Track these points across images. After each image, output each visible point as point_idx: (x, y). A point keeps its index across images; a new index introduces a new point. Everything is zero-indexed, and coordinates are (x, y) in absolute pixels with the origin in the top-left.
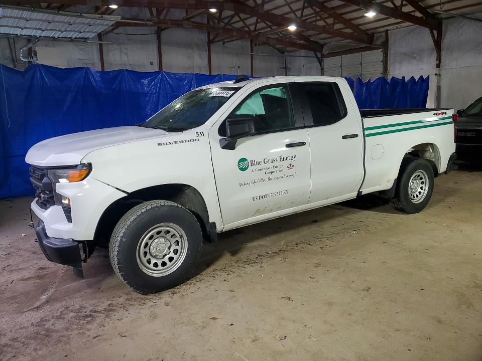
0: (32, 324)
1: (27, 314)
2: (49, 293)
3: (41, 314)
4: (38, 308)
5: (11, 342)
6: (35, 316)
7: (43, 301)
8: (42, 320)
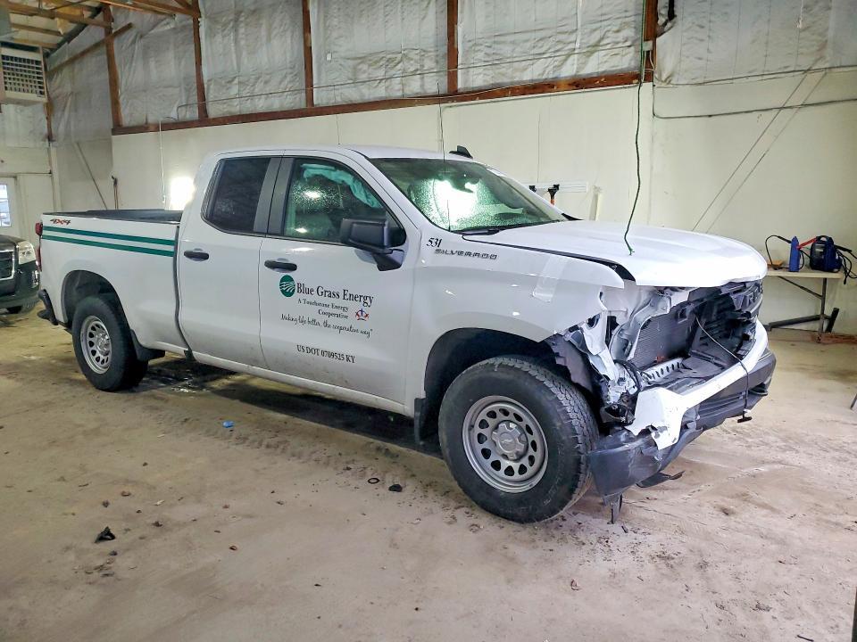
0: (797, 452)
1: (797, 463)
2: (753, 470)
3: (780, 456)
4: (780, 462)
5: (829, 449)
6: (789, 456)
7: (767, 466)
8: (784, 451)
